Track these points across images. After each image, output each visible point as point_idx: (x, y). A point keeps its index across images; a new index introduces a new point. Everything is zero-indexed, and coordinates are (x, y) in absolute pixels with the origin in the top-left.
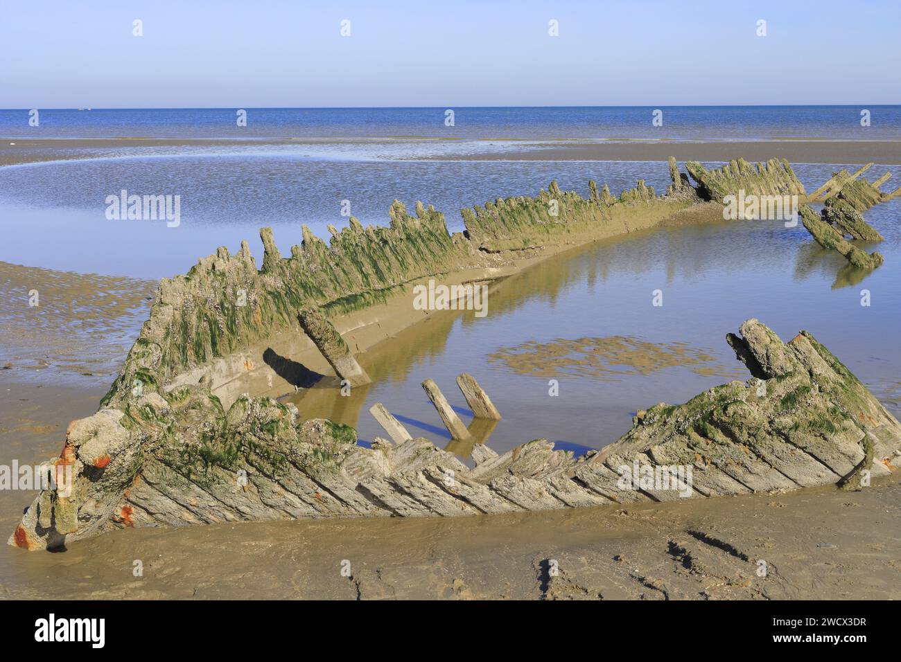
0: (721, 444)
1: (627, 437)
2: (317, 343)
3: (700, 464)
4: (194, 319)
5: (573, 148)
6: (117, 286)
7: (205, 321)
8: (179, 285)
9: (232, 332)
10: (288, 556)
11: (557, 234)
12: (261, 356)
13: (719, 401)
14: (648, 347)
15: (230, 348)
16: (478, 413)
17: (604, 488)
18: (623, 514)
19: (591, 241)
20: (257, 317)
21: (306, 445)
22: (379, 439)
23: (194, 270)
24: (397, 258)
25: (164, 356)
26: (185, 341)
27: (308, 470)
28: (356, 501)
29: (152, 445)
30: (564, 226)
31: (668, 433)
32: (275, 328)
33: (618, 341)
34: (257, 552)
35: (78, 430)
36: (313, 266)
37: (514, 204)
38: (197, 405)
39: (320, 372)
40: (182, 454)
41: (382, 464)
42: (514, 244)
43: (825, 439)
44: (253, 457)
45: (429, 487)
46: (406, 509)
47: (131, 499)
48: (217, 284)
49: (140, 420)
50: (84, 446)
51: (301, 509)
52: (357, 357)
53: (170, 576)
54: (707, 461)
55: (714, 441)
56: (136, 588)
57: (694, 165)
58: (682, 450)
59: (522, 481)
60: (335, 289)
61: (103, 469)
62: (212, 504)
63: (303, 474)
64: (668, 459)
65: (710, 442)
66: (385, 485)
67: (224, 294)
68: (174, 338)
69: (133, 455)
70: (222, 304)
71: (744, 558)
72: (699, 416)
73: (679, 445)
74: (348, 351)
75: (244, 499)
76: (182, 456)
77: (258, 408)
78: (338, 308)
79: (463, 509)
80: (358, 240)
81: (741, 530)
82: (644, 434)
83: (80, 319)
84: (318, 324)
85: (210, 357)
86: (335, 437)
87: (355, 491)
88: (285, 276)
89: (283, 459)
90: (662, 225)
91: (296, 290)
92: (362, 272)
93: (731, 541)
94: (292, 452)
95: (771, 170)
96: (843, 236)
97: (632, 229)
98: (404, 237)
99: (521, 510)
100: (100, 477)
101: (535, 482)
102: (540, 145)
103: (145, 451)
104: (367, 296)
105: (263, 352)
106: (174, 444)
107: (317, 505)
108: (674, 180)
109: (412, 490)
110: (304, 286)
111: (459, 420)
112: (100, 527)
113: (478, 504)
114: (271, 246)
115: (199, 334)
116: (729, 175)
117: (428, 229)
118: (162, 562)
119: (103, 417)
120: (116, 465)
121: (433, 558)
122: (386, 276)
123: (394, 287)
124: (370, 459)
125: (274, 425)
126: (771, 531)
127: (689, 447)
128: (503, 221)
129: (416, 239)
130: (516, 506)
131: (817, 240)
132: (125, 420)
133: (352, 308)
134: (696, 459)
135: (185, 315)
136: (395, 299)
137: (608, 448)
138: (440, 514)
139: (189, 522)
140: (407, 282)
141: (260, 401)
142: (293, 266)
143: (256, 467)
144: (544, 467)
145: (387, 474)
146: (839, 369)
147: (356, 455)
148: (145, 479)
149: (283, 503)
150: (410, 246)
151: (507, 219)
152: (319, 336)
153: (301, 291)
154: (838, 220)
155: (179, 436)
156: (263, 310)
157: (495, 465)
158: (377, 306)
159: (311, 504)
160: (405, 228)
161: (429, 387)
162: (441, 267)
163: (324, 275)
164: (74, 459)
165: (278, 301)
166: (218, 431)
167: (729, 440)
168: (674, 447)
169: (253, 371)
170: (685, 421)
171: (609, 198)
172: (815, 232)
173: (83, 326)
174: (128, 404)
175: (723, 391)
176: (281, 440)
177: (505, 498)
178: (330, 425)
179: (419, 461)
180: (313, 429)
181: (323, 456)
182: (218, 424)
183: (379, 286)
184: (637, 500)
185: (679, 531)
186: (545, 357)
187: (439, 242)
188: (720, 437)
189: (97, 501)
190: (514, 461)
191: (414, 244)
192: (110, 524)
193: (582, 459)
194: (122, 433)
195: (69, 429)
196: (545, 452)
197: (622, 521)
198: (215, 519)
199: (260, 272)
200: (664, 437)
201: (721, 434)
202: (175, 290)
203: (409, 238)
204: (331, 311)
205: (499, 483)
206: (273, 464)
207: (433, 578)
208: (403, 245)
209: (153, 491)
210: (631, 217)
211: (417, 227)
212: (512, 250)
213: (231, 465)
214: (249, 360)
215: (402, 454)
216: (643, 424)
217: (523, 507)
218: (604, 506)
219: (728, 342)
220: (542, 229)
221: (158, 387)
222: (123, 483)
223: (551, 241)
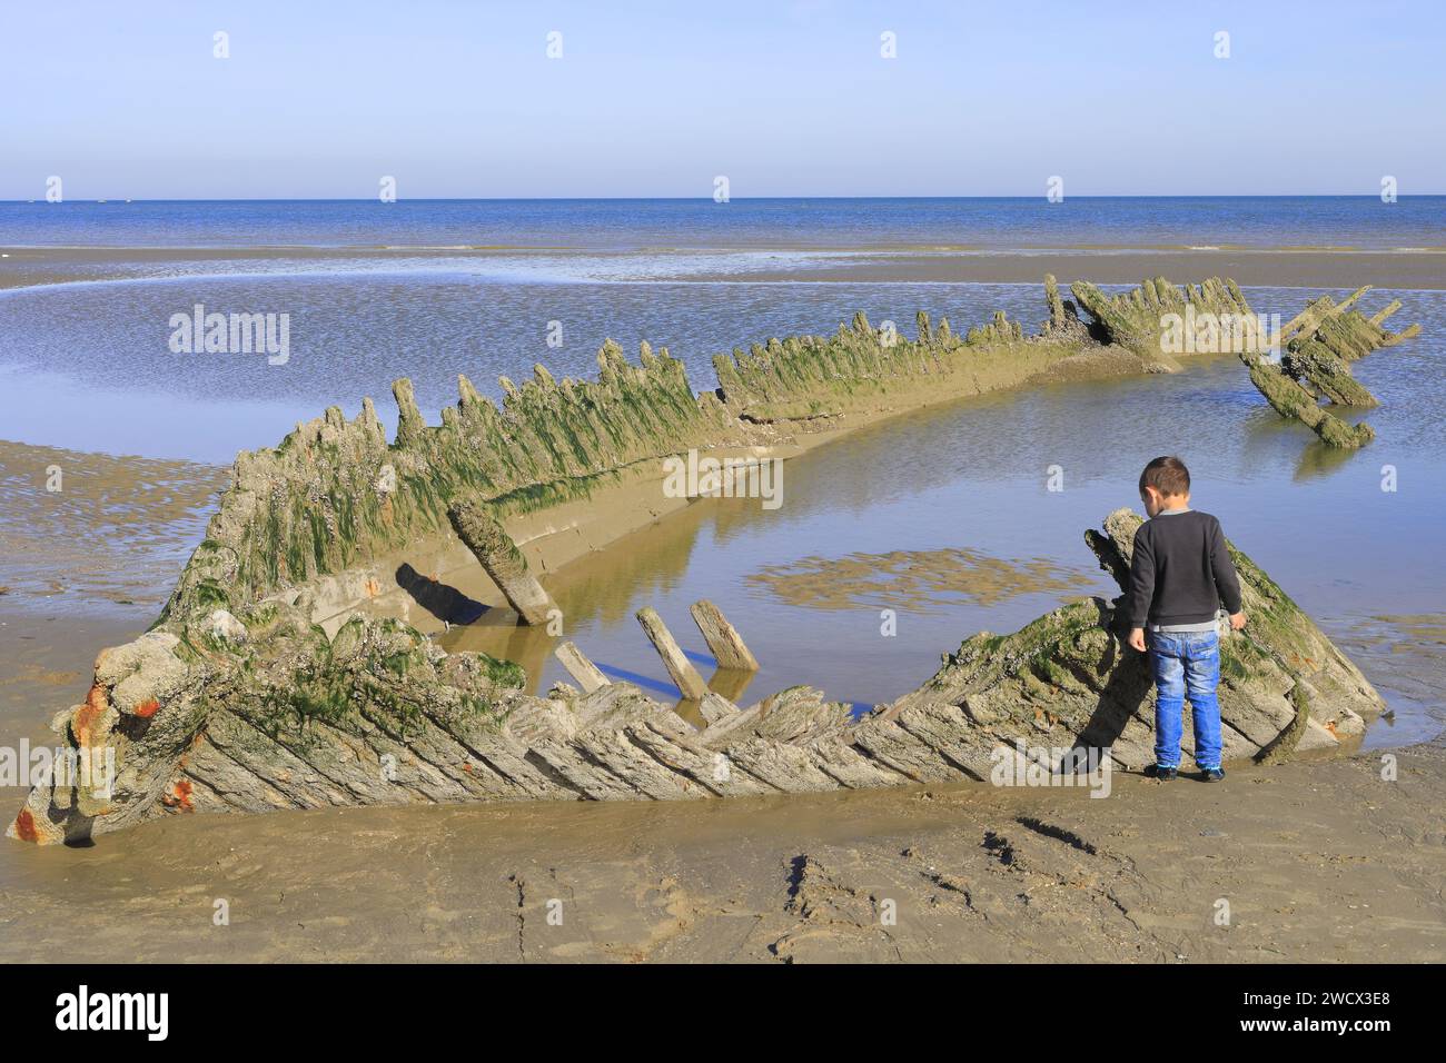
0: (1073, 693)
1: (932, 682)
2: (477, 554)
3: (1041, 722)
4: (287, 516)
5: (904, 263)
6: (170, 474)
7: (305, 518)
8: (265, 461)
9: (348, 537)
10: (421, 851)
11: (865, 395)
12: (392, 575)
13: (1068, 627)
14: (994, 564)
15: (345, 560)
16: (724, 662)
17: (897, 759)
18: (925, 797)
19: (918, 407)
20: (386, 515)
21: (450, 690)
22: (560, 683)
23: (288, 440)
24: (608, 429)
25: (241, 568)
26: (274, 546)
27: (453, 726)
28: (526, 777)
29: (220, 688)
30: (876, 383)
31: (992, 676)
32: (415, 533)
33: (947, 556)
34: (376, 845)
35: (111, 662)
36: (475, 440)
37: (796, 347)
38: (288, 631)
39: (485, 602)
40: (265, 701)
41: (565, 720)
42: (795, 410)
43: (1231, 687)
44: (371, 707)
45: (633, 754)
46: (600, 789)
47: (189, 770)
48: (324, 463)
49: (203, 651)
50: (121, 686)
51: (444, 788)
52: (543, 580)
53: (247, 877)
54: (1051, 718)
55: (1061, 688)
56: (196, 894)
57: (1085, 289)
58: (1013, 702)
59: (775, 746)
60: (510, 475)
61: (149, 720)
62: (311, 779)
63: (446, 734)
64: (993, 715)
65: (1055, 690)
66: (569, 752)
67: (336, 479)
68: (257, 541)
69: (193, 702)
70: (332, 495)
71: (1090, 850)
72: (1038, 650)
73: (1007, 694)
74: (525, 566)
75: (357, 772)
76: (265, 704)
77: (378, 634)
78: (514, 504)
79: (685, 789)
80: (546, 400)
81: (1093, 814)
82: (957, 677)
83: (115, 523)
84: (479, 524)
85: (312, 573)
86: (494, 678)
87: (525, 761)
88: (431, 453)
89: (415, 710)
90: (1034, 382)
91: (449, 476)
92: (553, 450)
93: (1075, 829)
94: (429, 700)
95: (1208, 297)
96: (1316, 399)
97: (985, 388)
98: (620, 397)
99: (774, 791)
100: (144, 734)
101: (794, 748)
102: (853, 258)
103: (211, 697)
104: (559, 486)
105: (396, 570)
106: (253, 687)
107: (467, 782)
108: (1053, 311)
109: (609, 759)
110: (461, 470)
111: (694, 670)
112: (144, 812)
113: (708, 781)
114: (409, 406)
115: (296, 538)
116: (1142, 305)
117: (659, 384)
118: (234, 858)
119: (149, 643)
120: (168, 715)
121: (636, 852)
122: (591, 455)
123: (602, 473)
124: (547, 714)
125: (402, 658)
126: (1136, 816)
127: (1024, 697)
128: (779, 374)
129: (639, 400)
130: (766, 785)
131: (1273, 405)
132: (182, 650)
133: (536, 505)
134: (1035, 715)
135: (275, 507)
136: (604, 492)
137: (904, 699)
138: (651, 797)
139: (276, 807)
140: (624, 467)
141: (381, 624)
142: (445, 439)
143: (375, 722)
144: (807, 727)
145: (571, 734)
146: (1267, 591)
147: (526, 707)
148: (210, 739)
149: (417, 779)
150: (630, 410)
151: (785, 370)
152: (479, 543)
153: (456, 477)
154: (1307, 374)
155: (261, 674)
156: (397, 506)
157: (735, 724)
158: (575, 503)
159: (458, 781)
160: (621, 383)
161: (647, 618)
162: (679, 445)
163: (493, 453)
164: (106, 706)
165: (420, 491)
166: (318, 668)
167: (1083, 687)
168: (1001, 696)
169: (380, 597)
170: (1017, 657)
171: (949, 338)
172: (1269, 391)
173: (119, 535)
174: (186, 627)
175: (1074, 613)
176: (412, 681)
177: (749, 772)
178: (485, 660)
179: (619, 717)
180: (461, 666)
181: (476, 706)
182: (319, 656)
183: (580, 471)
184: (948, 777)
185: (1004, 819)
186: (832, 580)
187: (676, 406)
188: (1070, 681)
189: (139, 771)
190: (763, 719)
191: (636, 408)
192: (158, 808)
193: (866, 718)
194: (177, 666)
195: (98, 661)
196: (809, 704)
197: (923, 807)
198: (315, 802)
199: (391, 447)
200: (987, 681)
201: (1073, 678)
202: (259, 469)
203: (627, 398)
204: (504, 509)
205: (740, 749)
206: (401, 719)
207: (631, 876)
208: (618, 410)
209: (223, 758)
210: (984, 369)
211: (642, 381)
212: (792, 420)
213: (338, 718)
214: (374, 579)
215: (595, 707)
216: (956, 664)
217: (776, 788)
218: (899, 787)
219: (1087, 543)
220: (841, 387)
221: (231, 607)
222: (179, 745)
223: (856, 405)
